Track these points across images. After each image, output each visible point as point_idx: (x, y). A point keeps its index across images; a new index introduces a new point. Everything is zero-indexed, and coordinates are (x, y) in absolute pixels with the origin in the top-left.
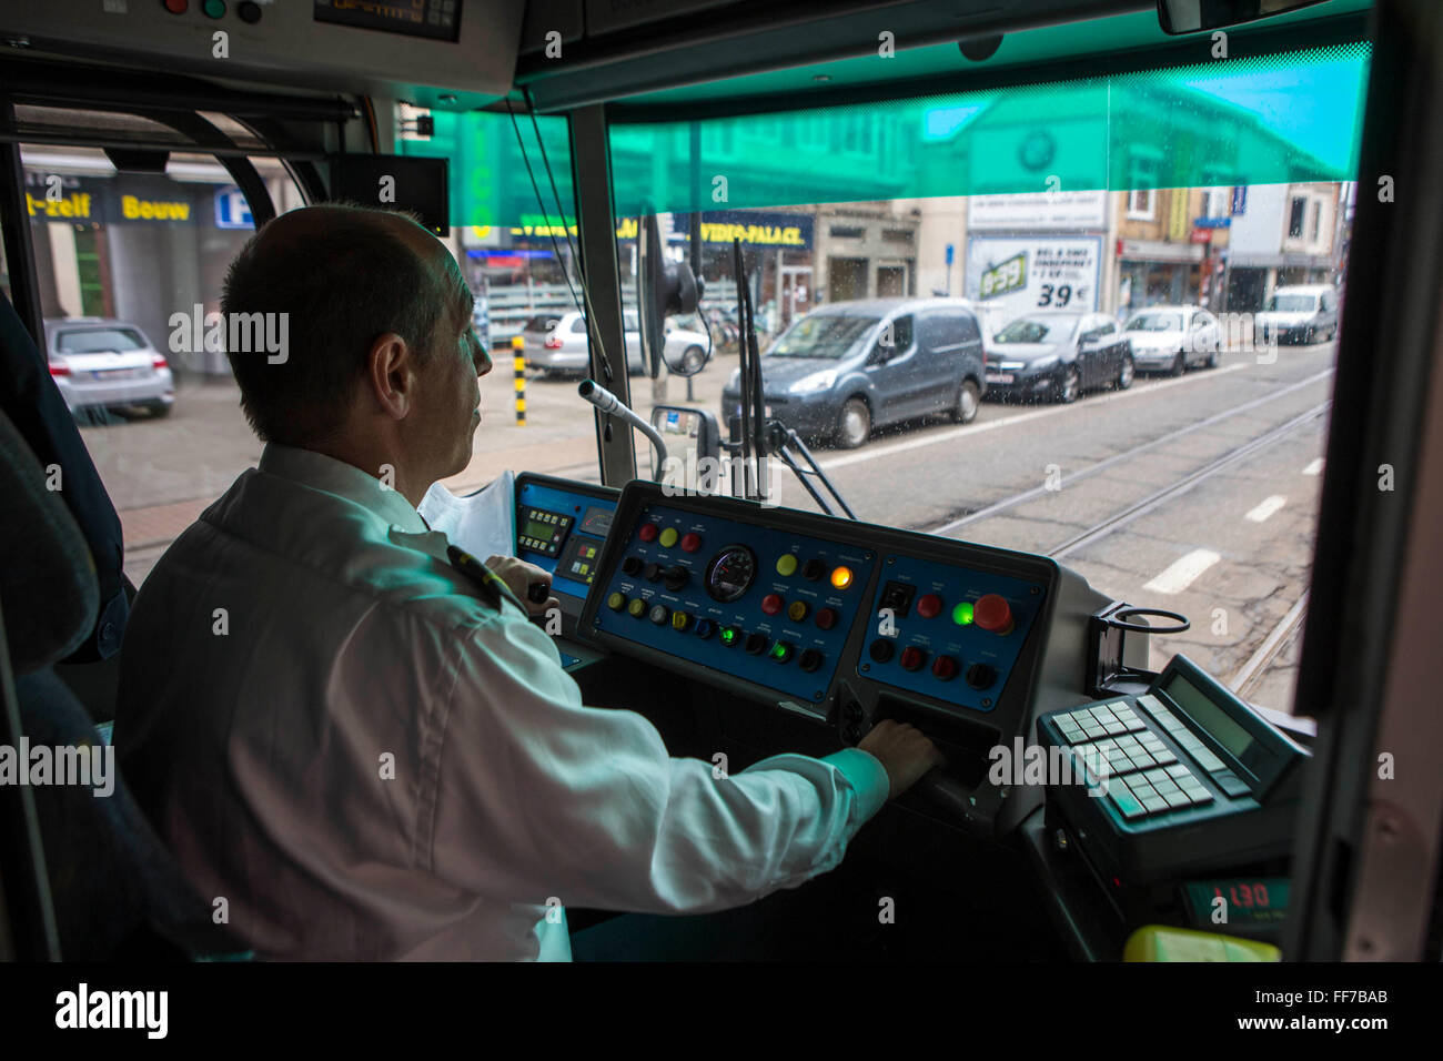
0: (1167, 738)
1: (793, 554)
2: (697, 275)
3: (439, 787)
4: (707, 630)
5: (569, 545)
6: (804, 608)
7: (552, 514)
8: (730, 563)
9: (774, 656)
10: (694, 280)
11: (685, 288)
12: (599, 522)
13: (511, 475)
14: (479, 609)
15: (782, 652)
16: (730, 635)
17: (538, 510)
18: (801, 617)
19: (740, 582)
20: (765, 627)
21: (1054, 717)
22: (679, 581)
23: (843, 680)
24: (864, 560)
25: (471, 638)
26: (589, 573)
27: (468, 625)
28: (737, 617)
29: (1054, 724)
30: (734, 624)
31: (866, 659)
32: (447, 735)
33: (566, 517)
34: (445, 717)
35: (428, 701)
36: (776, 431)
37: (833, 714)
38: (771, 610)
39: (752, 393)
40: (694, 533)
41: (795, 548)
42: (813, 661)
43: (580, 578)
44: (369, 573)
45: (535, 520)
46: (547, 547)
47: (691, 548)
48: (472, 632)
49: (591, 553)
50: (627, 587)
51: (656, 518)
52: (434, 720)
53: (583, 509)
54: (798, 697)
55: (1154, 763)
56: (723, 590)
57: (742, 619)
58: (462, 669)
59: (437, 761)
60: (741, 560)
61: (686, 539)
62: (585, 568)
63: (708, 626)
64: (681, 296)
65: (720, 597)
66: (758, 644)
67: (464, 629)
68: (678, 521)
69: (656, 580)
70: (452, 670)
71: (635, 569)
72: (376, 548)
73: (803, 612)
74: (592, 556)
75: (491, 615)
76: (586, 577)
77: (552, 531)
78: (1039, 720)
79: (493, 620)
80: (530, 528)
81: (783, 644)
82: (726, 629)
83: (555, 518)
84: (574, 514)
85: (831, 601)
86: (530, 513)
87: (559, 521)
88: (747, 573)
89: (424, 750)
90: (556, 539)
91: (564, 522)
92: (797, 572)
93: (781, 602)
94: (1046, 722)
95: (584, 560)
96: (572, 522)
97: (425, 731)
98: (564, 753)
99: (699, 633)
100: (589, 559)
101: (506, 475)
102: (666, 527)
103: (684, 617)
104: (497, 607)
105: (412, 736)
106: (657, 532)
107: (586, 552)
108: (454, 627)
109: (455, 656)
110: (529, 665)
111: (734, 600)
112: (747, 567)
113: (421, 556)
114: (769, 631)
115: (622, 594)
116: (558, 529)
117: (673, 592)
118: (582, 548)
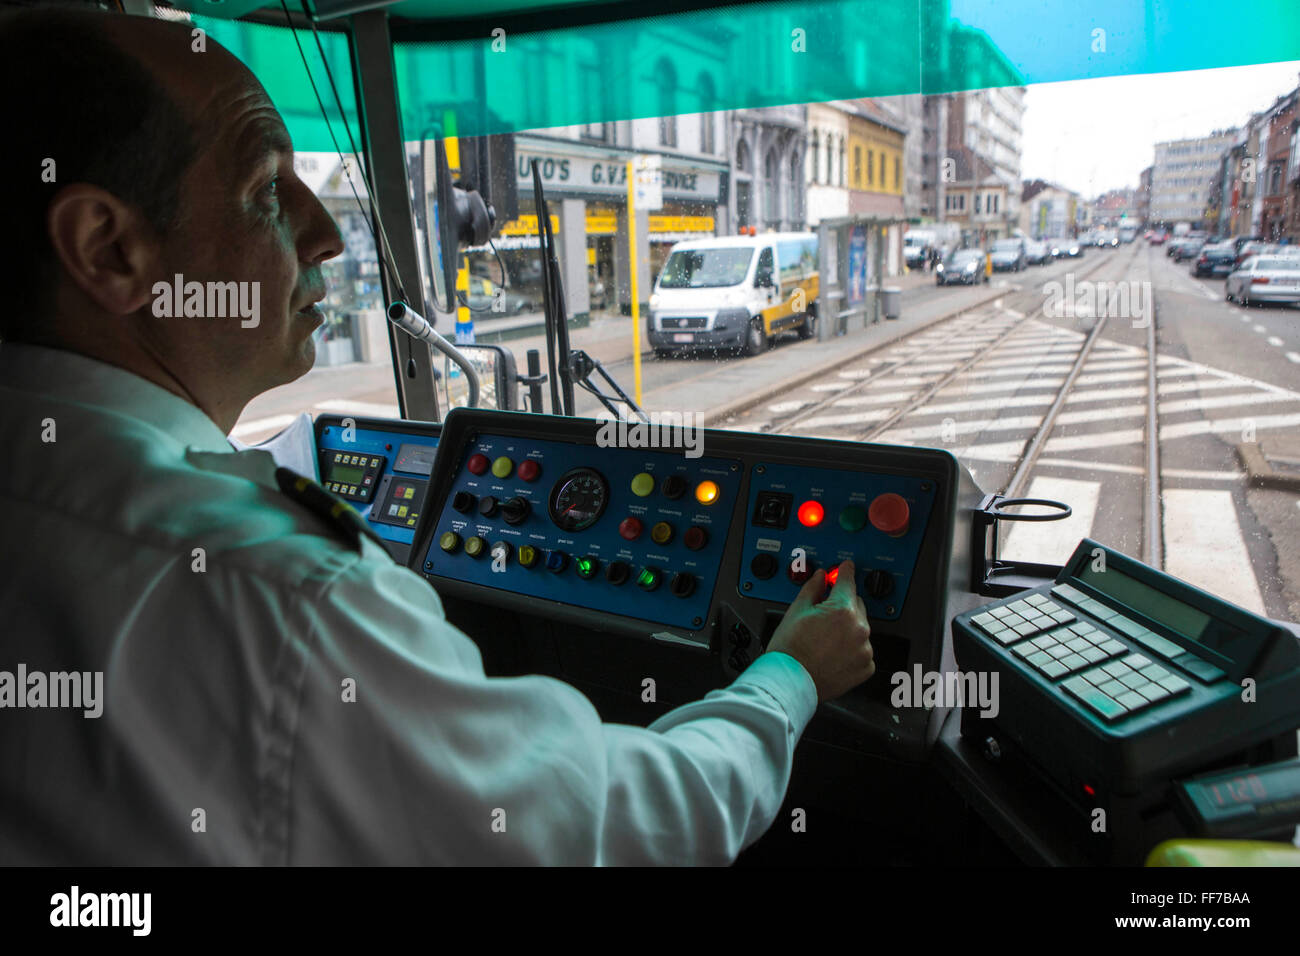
0: (1104, 627)
1: (648, 472)
2: (487, 207)
3: (291, 816)
4: (560, 562)
5: (384, 488)
6: (668, 528)
7: (360, 456)
8: (575, 489)
9: (642, 584)
10: (485, 210)
11: (477, 219)
12: (419, 460)
13: (309, 417)
14: (331, 553)
15: (650, 580)
16: (588, 565)
17: (344, 453)
18: (667, 538)
19: (592, 508)
20: (625, 554)
21: (973, 618)
22: (520, 514)
23: (724, 603)
24: (729, 471)
25: (325, 597)
26: (409, 514)
27: (318, 578)
28: (592, 546)
29: (974, 624)
30: (590, 554)
31: (747, 576)
32: (297, 742)
33: (375, 457)
34: (293, 716)
35: (266, 693)
36: (581, 360)
37: (716, 640)
38: (630, 535)
39: (556, 321)
40: (531, 461)
41: (649, 466)
42: (686, 585)
43: (399, 522)
44: (162, 515)
45: (341, 464)
46: (358, 491)
47: (529, 477)
48: (324, 589)
49: (409, 493)
50: (460, 525)
51: (485, 448)
52: (276, 723)
53: (395, 448)
54: (673, 626)
55: (1106, 655)
56: (571, 518)
57: (598, 547)
58: (314, 643)
59: (284, 782)
60: (587, 484)
61: (523, 467)
62: (404, 510)
63: (560, 558)
64: (474, 226)
65: (569, 527)
66: (622, 574)
67: (314, 585)
68: (511, 449)
69: (494, 515)
70: (300, 647)
71: (468, 505)
72: (166, 476)
73: (669, 533)
74: (410, 497)
75: (349, 560)
76: (405, 520)
77: (360, 475)
78: (955, 623)
79: (353, 568)
80: (336, 473)
81: (652, 569)
82: (583, 560)
83: (364, 460)
84: (385, 453)
85: (698, 519)
86: (334, 457)
87: (369, 462)
88: (597, 497)
89: (264, 768)
90: (368, 481)
91: (375, 463)
92: (655, 491)
93: (641, 527)
94: (964, 622)
95: (402, 502)
96: (384, 463)
97: (264, 740)
98: (468, 746)
99: (551, 567)
100: (407, 500)
101: (304, 417)
102: (497, 458)
103: (531, 552)
104: (356, 548)
105: (245, 751)
106: (486, 464)
107: (403, 493)
108: (298, 583)
109: (302, 626)
110: (409, 627)
111: (584, 529)
112: (595, 492)
113: (240, 484)
114: (631, 558)
115: (454, 533)
116: (369, 472)
117: (514, 525)
118: (399, 488)
